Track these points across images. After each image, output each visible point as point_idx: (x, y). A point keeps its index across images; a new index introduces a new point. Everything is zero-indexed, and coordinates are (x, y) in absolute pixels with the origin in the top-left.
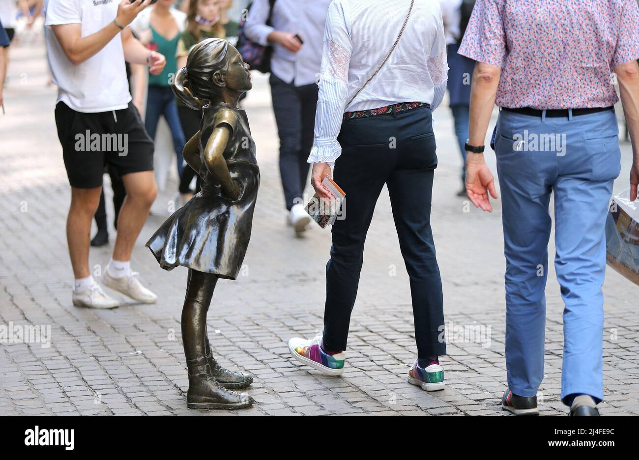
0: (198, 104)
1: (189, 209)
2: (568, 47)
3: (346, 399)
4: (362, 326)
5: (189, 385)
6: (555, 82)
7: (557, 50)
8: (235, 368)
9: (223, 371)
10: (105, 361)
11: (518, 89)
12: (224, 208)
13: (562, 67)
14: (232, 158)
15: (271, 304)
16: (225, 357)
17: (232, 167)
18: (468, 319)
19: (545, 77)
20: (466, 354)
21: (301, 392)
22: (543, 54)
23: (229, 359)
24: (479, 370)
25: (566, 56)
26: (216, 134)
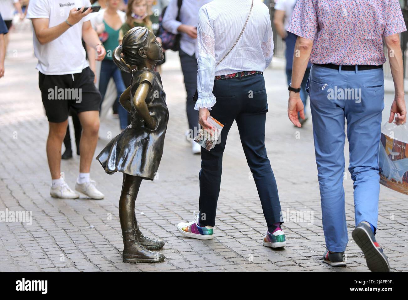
0: (129, 68)
1: (124, 135)
2: (356, 27)
3: (223, 256)
4: (234, 209)
5: (124, 247)
6: (348, 48)
7: (350, 28)
8: (153, 237)
9: (146, 239)
10: (71, 232)
11: (325, 53)
12: (146, 135)
13: (352, 39)
14: (151, 103)
15: (176, 195)
16: (147, 230)
17: (151, 109)
18: (301, 205)
19: (342, 45)
20: (300, 227)
21: (195, 252)
22: (341, 31)
23: (149, 231)
24: (308, 238)
25: (355, 32)
26: (141, 88)
